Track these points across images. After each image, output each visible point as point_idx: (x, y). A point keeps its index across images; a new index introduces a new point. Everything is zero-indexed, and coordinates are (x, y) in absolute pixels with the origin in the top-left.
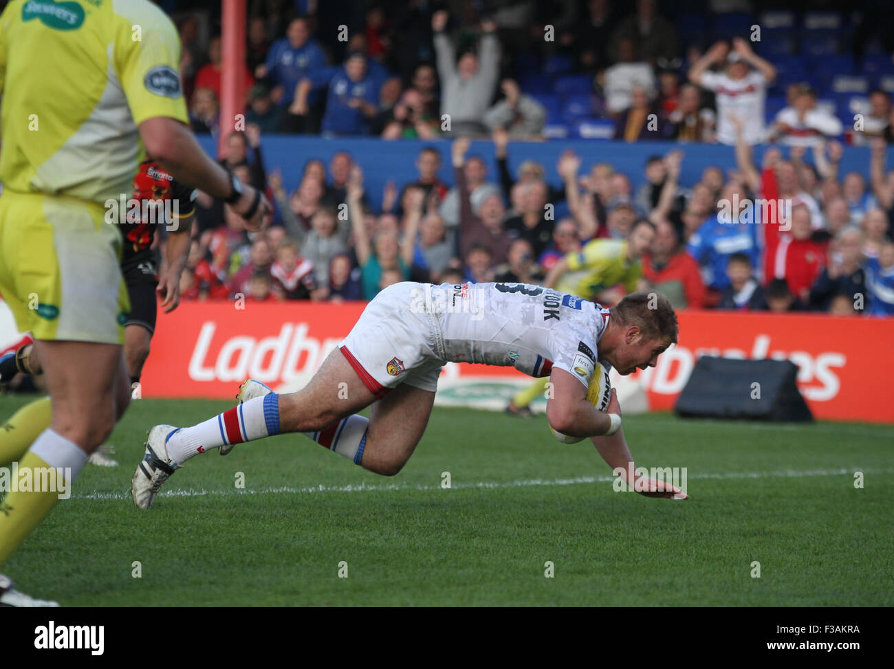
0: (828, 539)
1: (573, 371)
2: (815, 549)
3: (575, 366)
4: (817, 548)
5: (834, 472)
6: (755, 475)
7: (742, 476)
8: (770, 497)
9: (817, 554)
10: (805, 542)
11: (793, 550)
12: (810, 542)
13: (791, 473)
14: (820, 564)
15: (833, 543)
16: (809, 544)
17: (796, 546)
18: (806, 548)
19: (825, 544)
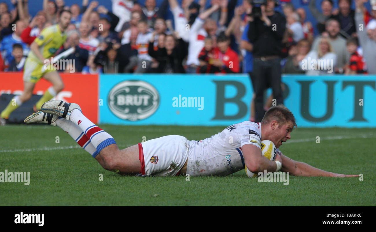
0: (64, 179)
1: (250, 143)
2: (58, 184)
3: (250, 140)
4: (59, 184)
5: (67, 148)
6: (29, 150)
7: (23, 150)
8: (36, 160)
9: (58, 186)
10: (53, 181)
11: (47, 185)
12: (55, 181)
13: (46, 149)
14: (60, 191)
15: (66, 181)
16: (54, 181)
17: (48, 183)
18: (53, 184)
19: (62, 181)
